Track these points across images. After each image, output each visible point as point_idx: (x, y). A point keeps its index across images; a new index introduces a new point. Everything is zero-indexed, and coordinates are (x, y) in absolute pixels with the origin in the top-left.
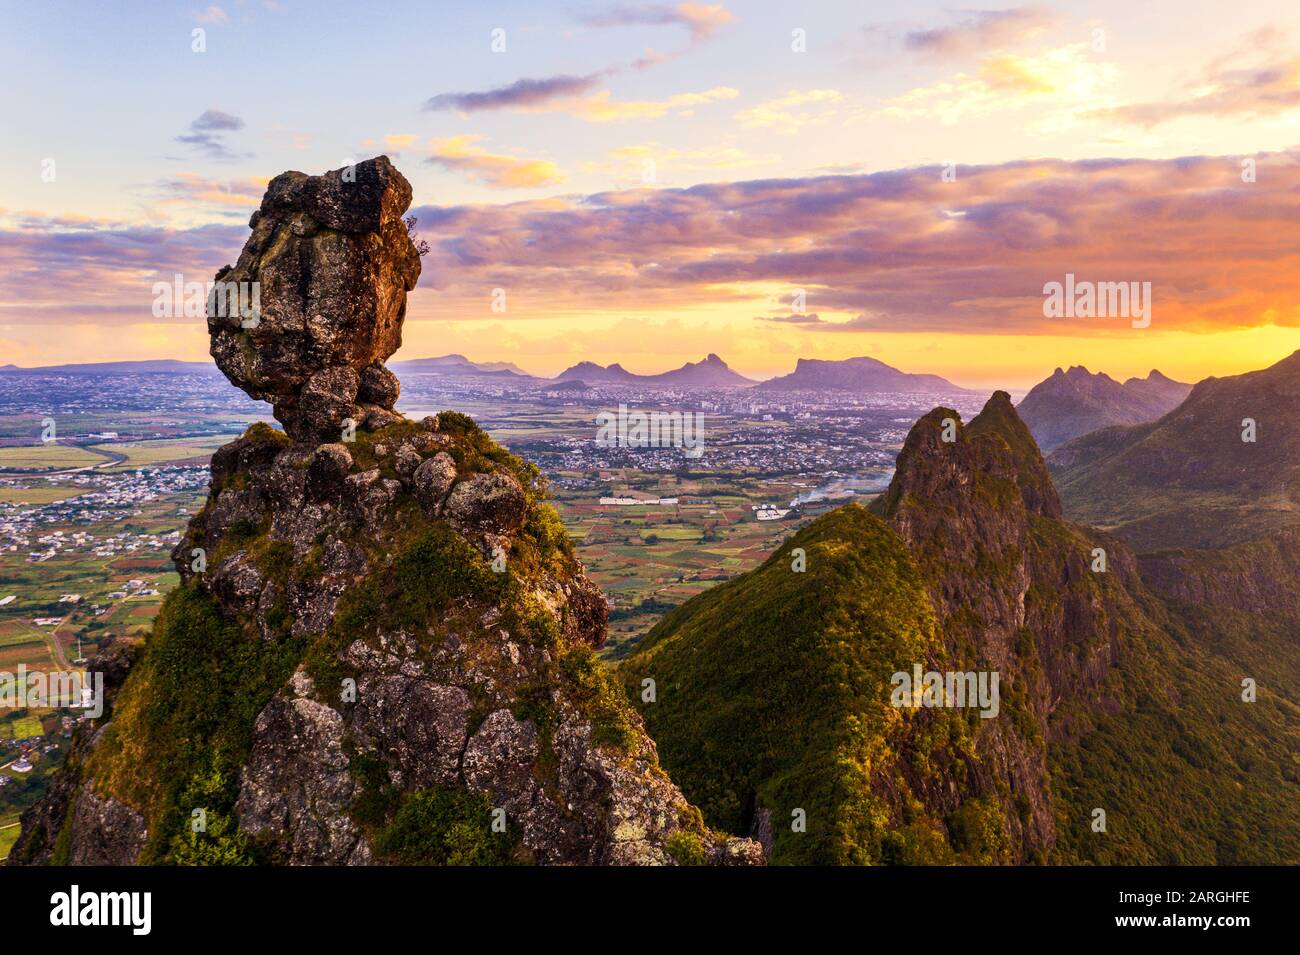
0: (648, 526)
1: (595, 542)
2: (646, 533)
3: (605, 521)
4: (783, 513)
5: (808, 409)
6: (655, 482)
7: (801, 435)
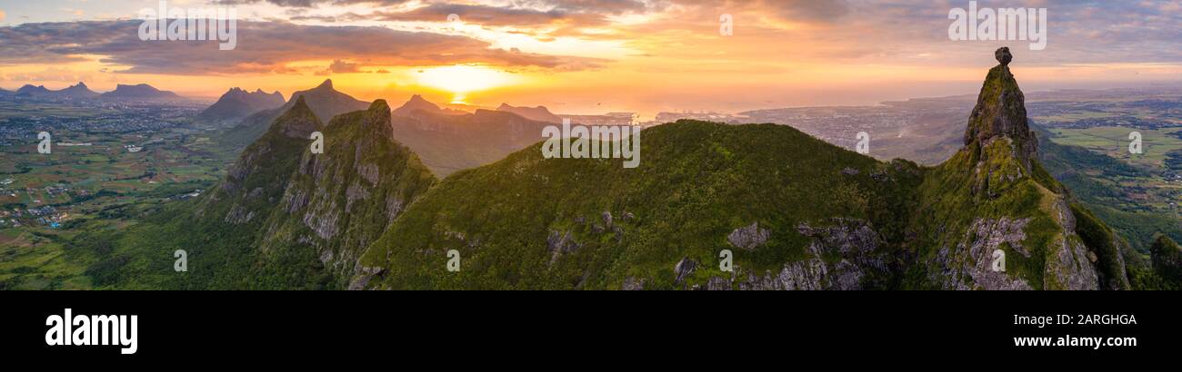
0: (84, 155)
1: (64, 163)
2: (85, 159)
3: (64, 153)
4: (140, 148)
5: (127, 105)
6: (77, 136)
7: (129, 115)
